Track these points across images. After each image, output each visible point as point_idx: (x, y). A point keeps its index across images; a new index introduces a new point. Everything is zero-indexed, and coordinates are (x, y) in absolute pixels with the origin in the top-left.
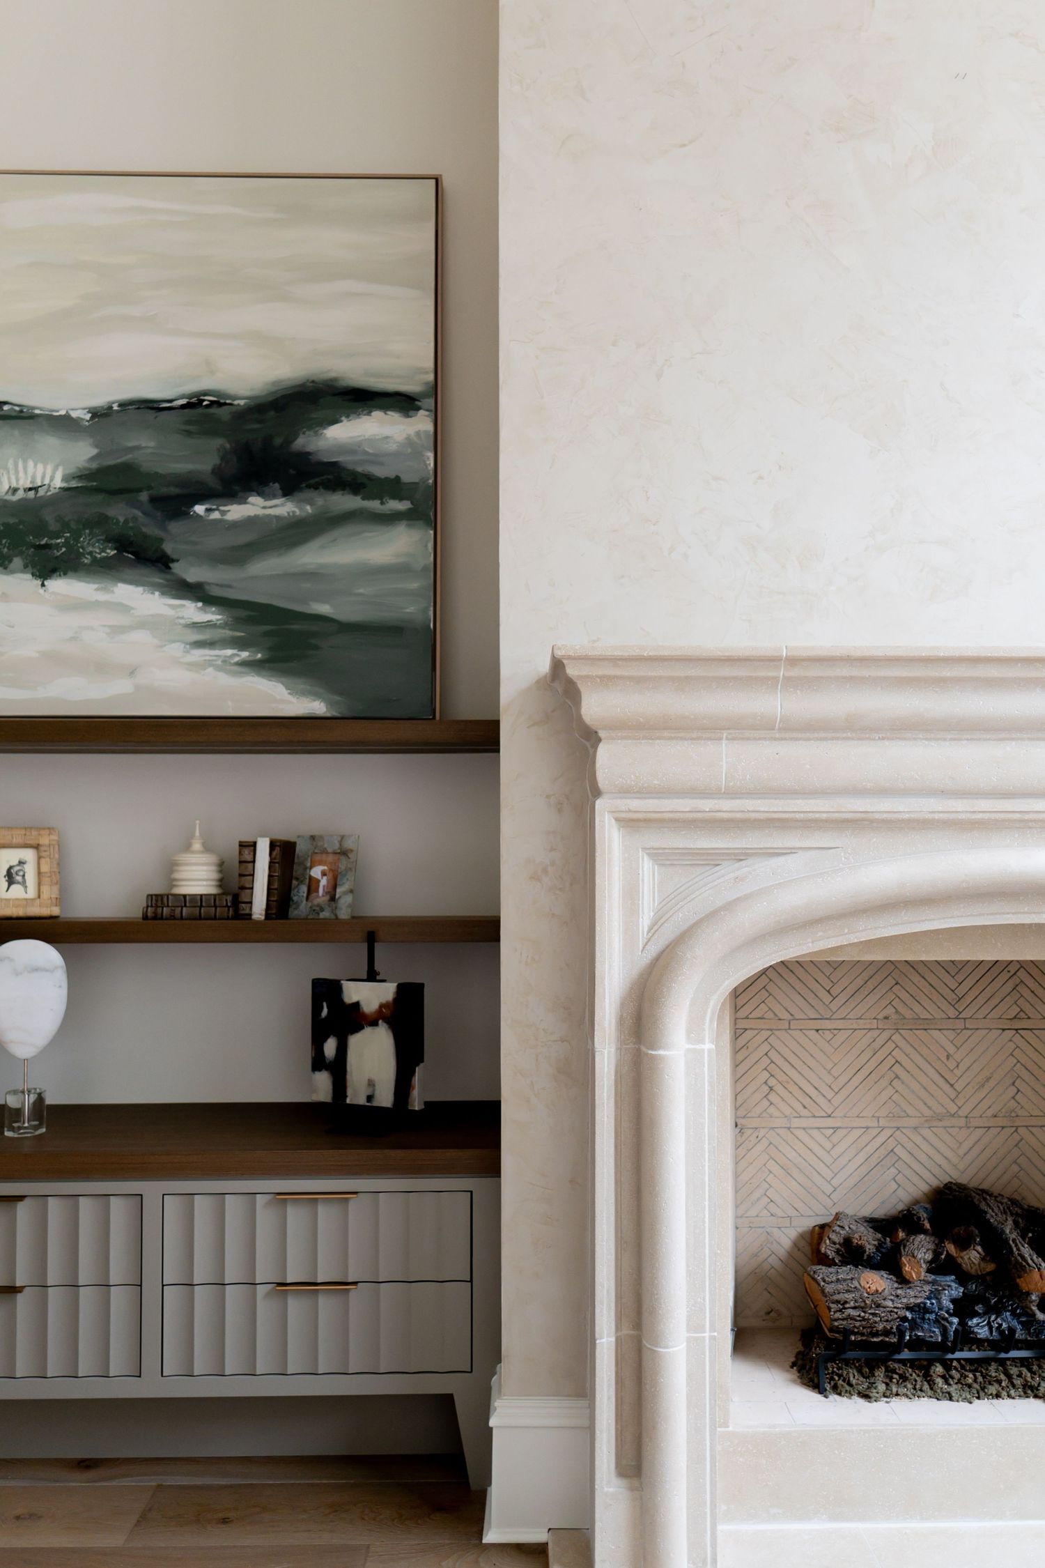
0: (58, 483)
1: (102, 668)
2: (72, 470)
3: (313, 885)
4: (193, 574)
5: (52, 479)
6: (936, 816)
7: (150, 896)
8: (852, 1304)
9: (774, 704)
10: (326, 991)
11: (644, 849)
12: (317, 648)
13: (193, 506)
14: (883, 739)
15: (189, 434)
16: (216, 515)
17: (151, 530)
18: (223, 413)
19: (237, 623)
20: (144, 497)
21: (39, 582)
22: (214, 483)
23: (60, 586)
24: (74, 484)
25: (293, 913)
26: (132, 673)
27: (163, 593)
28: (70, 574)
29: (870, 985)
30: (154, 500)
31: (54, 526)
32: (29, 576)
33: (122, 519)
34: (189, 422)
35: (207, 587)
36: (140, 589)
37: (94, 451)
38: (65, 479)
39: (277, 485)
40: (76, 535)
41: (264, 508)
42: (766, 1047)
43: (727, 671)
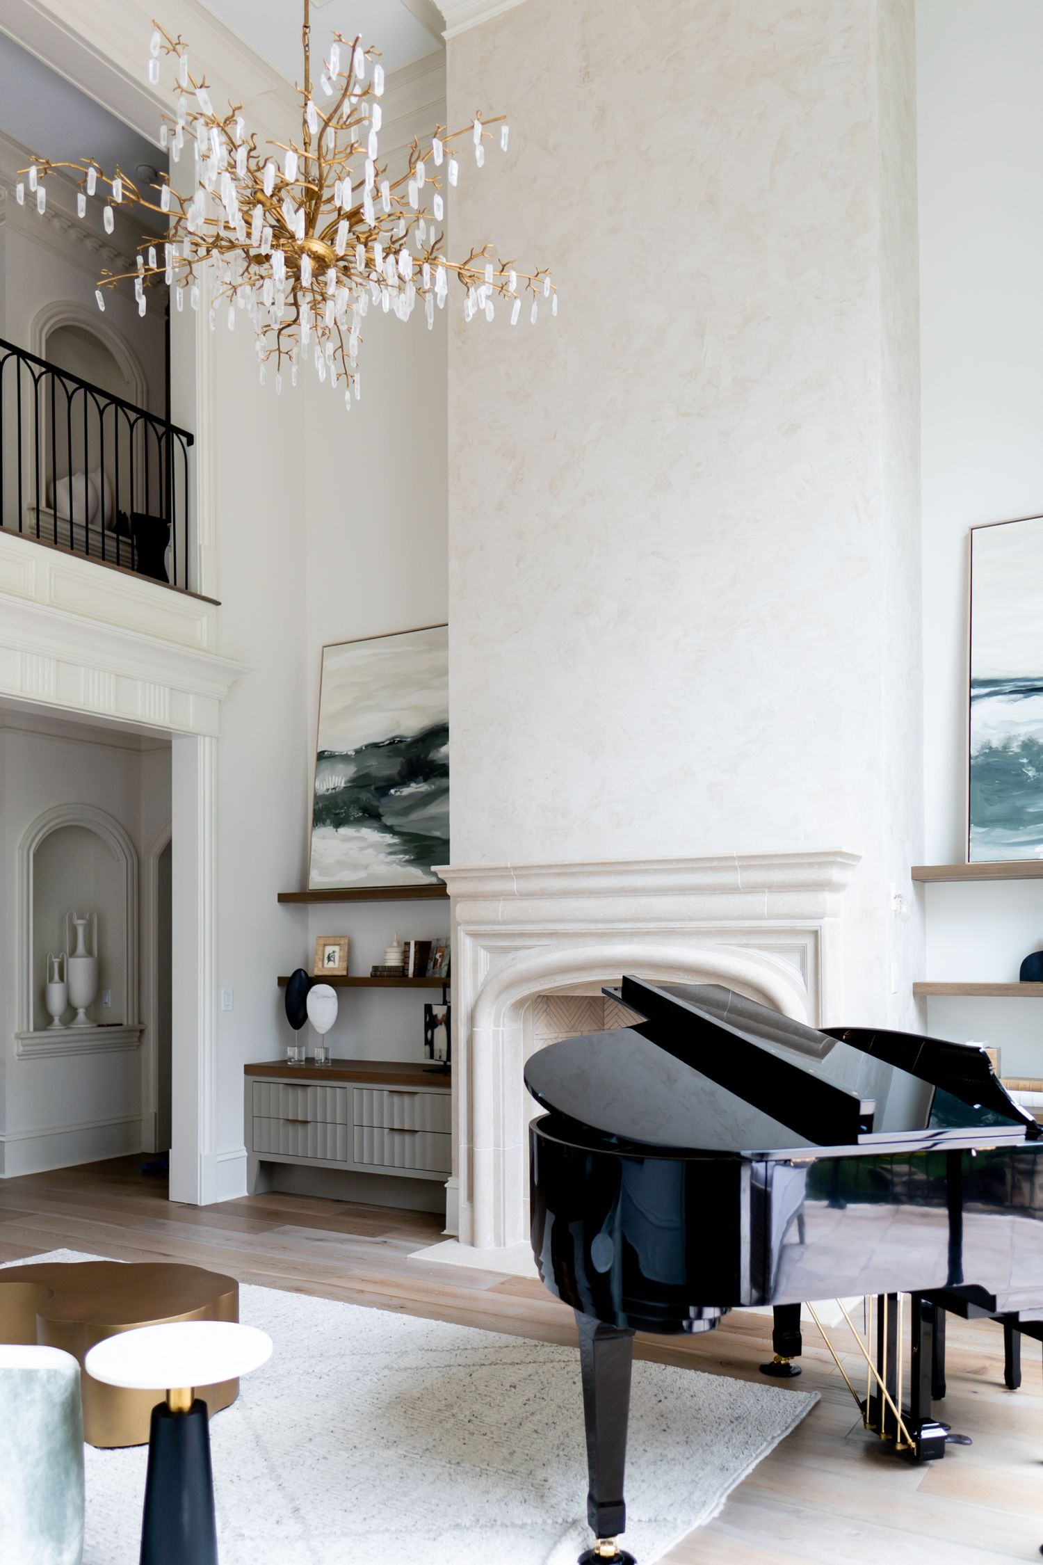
0: (343, 785)
1: (356, 866)
2: (348, 778)
3: (436, 961)
4: (389, 821)
5: (341, 783)
6: (583, 931)
7: (373, 967)
9: (514, 886)
10: (428, 1008)
11: (481, 946)
12: (434, 852)
13: (390, 790)
15: (389, 757)
16: (398, 794)
17: (375, 803)
18: (402, 745)
19: (405, 842)
20: (372, 788)
21: (335, 830)
22: (397, 778)
23: (343, 831)
24: (349, 785)
25: (427, 975)
26: (366, 867)
27: (378, 831)
28: (346, 825)
30: (377, 789)
31: (341, 804)
32: (332, 827)
33: (364, 799)
34: (390, 752)
35: (394, 827)
36: (370, 830)
37: (355, 769)
38: (345, 783)
39: (421, 777)
40: (349, 807)
41: (417, 788)
43: (493, 873)
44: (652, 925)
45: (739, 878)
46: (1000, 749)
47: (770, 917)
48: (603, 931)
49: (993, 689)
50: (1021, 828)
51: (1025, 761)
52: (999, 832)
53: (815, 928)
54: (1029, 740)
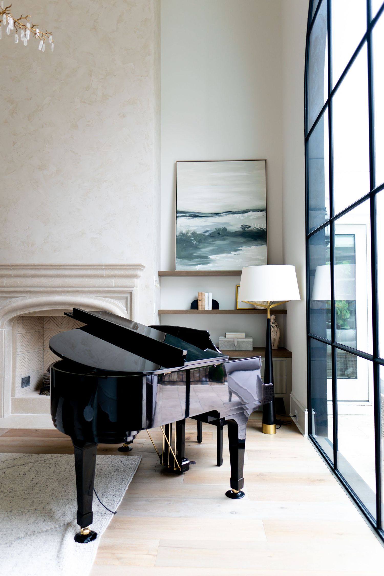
6: (41, 291)
8: (47, 379)
9: (12, 272)
14: (32, 278)
29: (69, 323)
42: (49, 334)
43: (2, 267)
44: (70, 289)
45: (104, 273)
46: (185, 234)
47: (115, 287)
48: (50, 291)
49: (183, 214)
50: (192, 260)
51: (193, 238)
52: (185, 261)
53: (131, 291)
54: (194, 232)
